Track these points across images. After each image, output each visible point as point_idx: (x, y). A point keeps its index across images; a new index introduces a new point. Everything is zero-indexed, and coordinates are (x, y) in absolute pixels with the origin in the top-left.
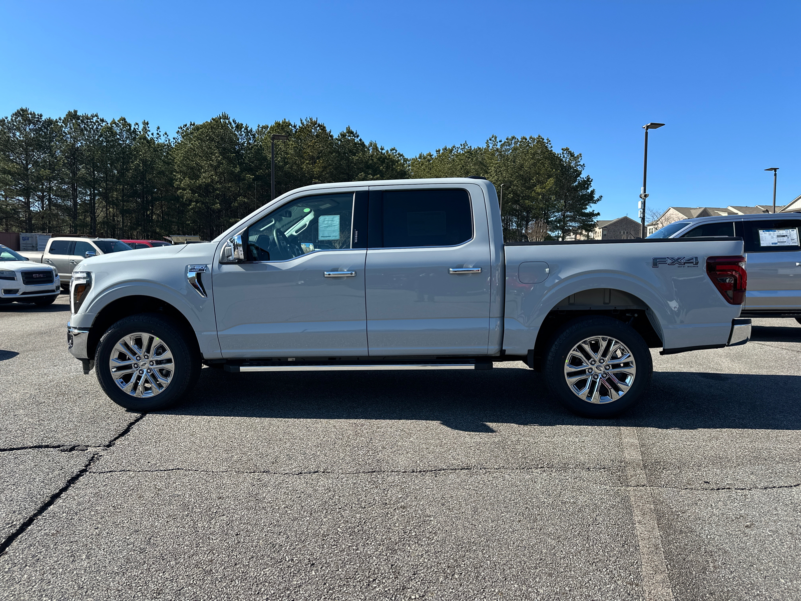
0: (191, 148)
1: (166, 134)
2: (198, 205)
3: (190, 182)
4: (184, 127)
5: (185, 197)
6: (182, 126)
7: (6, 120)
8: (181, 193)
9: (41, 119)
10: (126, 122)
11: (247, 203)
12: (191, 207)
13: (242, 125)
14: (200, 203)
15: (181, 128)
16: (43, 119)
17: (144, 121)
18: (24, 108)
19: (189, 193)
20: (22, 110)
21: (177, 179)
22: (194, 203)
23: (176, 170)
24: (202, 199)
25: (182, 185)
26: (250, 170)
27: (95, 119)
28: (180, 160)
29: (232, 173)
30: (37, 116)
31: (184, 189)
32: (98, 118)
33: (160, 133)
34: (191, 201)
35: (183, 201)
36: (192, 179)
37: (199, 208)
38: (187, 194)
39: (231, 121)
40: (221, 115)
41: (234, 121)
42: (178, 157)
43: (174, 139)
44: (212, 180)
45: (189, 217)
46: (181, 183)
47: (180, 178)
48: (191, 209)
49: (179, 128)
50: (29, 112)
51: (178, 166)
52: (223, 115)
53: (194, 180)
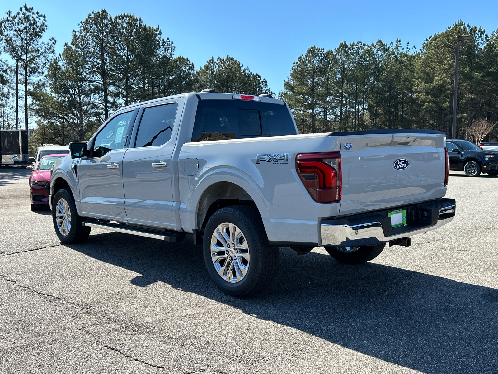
0: (428, 56)
1: (414, 47)
2: (430, 105)
3: (426, 86)
4: (429, 39)
5: (420, 99)
6: (428, 38)
7: (302, 57)
8: (417, 96)
9: (323, 52)
10: (382, 43)
11: (474, 99)
12: (424, 107)
13: (476, 28)
14: (432, 103)
15: (427, 40)
16: (325, 52)
17: (398, 39)
18: (313, 46)
19: (424, 96)
20: (312, 48)
21: (415, 85)
22: (427, 103)
23: (415, 76)
24: (435, 99)
25: (419, 89)
26: (480, 68)
27: (359, 45)
28: (418, 68)
29: (462, 73)
30: (321, 50)
31: (420, 92)
32: (361, 44)
33: (409, 47)
34: (424, 102)
35: (418, 103)
36: (427, 83)
37: (432, 107)
38: (423, 96)
39: (466, 26)
40: (457, 24)
41: (468, 26)
42: (418, 65)
43: (420, 50)
44: (445, 82)
45: (422, 115)
46: (417, 88)
47: (418, 84)
48: (425, 109)
49: (425, 40)
50: (316, 48)
51: (417, 73)
52: (458, 23)
53: (429, 84)
